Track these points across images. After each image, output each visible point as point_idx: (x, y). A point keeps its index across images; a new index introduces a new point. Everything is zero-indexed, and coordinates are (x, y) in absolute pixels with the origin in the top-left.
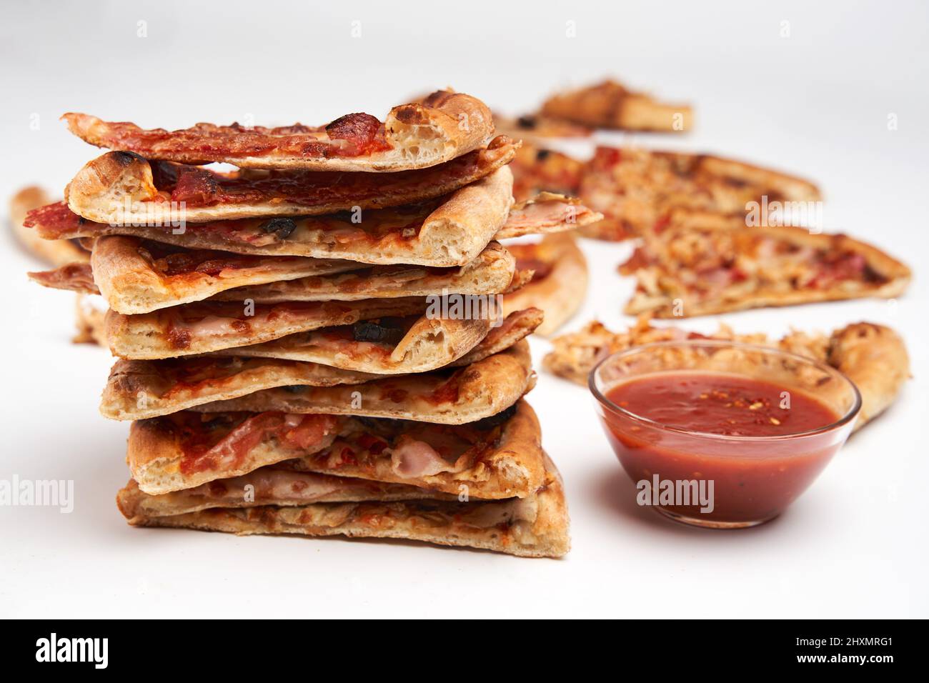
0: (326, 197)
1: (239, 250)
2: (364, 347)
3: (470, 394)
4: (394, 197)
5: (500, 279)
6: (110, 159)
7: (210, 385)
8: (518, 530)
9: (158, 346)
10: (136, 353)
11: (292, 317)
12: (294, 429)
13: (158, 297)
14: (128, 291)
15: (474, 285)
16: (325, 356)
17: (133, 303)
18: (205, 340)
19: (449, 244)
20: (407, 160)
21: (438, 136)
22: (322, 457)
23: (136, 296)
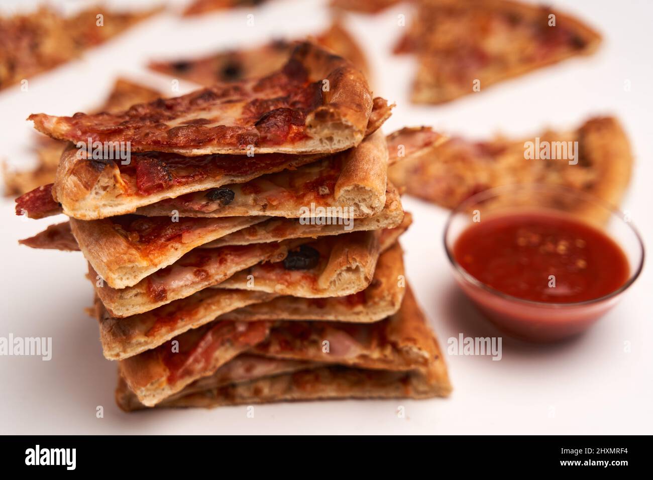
0: (254, 168)
1: (192, 215)
2: (296, 276)
3: (377, 299)
4: (305, 159)
5: (397, 217)
6: (88, 168)
7: (182, 319)
8: (415, 382)
9: (144, 302)
10: (128, 311)
11: (237, 259)
12: (243, 334)
13: (141, 270)
14: (120, 270)
15: (377, 223)
16: (265, 284)
17: (124, 278)
18: (177, 291)
19: (360, 202)
20: (324, 146)
21: (347, 127)
22: (264, 346)
23: (126, 273)
